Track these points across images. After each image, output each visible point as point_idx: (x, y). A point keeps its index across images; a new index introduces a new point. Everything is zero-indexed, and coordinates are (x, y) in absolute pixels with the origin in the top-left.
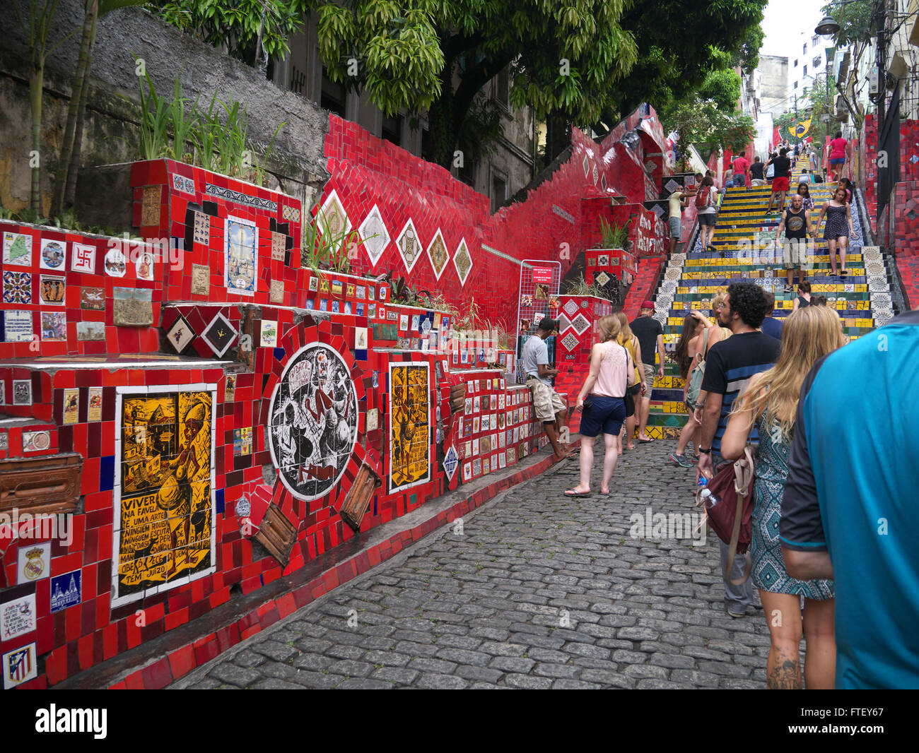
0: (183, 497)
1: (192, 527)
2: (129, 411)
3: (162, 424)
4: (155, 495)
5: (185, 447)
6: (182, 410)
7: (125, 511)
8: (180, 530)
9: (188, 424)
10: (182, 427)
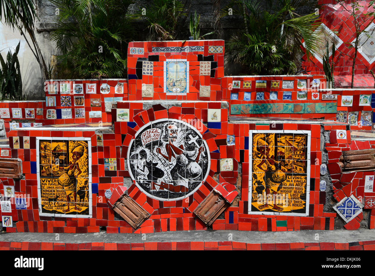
0: (72, 182)
1: (78, 196)
2: (43, 146)
3: (60, 152)
4: (57, 179)
5: (73, 163)
6: (70, 148)
7: (42, 182)
8: (71, 196)
9: (74, 154)
10: (71, 155)
